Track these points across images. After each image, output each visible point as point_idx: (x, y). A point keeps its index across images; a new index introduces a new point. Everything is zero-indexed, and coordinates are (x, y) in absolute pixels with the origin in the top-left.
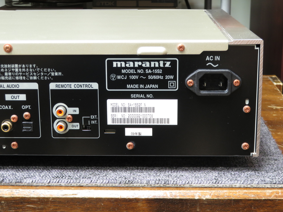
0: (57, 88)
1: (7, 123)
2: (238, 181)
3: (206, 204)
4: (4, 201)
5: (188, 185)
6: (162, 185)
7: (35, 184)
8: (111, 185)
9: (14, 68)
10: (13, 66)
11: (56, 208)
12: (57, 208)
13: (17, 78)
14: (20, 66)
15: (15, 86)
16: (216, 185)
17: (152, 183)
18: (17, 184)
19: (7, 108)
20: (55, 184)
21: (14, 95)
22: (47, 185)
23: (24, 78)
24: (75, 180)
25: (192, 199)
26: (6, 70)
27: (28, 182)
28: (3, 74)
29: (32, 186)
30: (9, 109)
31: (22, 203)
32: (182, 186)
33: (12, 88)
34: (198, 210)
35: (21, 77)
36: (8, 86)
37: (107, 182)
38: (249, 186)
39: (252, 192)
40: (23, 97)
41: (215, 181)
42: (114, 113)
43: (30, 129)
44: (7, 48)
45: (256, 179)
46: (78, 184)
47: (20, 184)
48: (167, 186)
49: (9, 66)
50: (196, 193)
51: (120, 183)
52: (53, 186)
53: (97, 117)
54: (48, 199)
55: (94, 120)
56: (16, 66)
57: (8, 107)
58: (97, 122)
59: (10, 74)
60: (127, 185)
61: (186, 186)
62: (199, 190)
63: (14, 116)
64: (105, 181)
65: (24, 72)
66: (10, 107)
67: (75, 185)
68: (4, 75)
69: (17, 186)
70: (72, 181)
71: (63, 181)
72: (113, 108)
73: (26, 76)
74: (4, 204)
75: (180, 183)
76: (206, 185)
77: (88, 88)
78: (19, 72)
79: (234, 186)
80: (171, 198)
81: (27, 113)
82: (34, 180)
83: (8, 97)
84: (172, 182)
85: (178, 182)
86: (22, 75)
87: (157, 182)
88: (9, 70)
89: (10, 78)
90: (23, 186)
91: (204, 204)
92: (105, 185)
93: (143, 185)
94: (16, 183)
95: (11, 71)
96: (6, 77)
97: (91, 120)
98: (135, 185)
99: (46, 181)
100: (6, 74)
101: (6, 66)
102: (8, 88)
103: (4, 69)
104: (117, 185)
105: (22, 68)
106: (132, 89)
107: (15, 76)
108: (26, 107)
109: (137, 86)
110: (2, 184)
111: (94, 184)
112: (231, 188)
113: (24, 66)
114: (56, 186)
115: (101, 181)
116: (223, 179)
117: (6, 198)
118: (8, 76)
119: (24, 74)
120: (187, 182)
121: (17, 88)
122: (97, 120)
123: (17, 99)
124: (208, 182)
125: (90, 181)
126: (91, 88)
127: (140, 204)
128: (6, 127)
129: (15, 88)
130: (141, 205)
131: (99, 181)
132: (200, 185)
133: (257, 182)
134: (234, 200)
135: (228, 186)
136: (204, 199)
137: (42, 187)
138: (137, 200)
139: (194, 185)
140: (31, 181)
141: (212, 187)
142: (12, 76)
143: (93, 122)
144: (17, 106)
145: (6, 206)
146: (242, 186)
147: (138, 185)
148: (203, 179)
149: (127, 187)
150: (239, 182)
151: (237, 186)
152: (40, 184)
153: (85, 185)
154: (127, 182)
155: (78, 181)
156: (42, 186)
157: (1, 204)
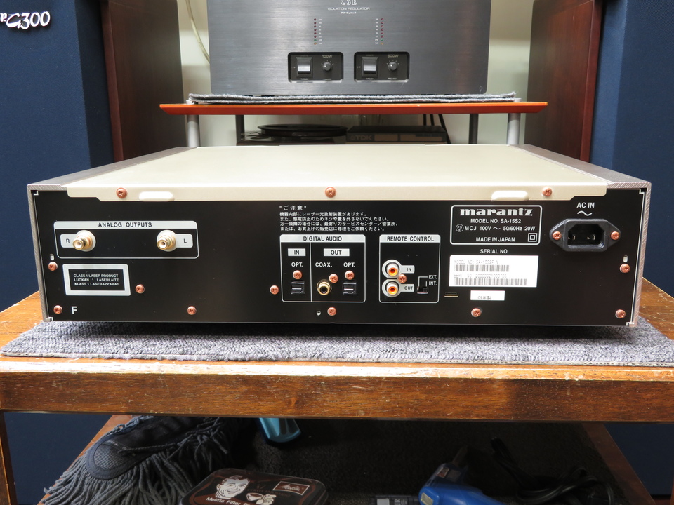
0: (389, 242)
1: (323, 284)
2: (615, 357)
3: (578, 387)
4: (325, 381)
5: (553, 363)
6: (520, 362)
7: (360, 360)
8: (456, 361)
9: (337, 217)
10: (335, 214)
11: (389, 389)
12: (391, 390)
13: (340, 229)
14: (344, 214)
15: (337, 239)
16: (588, 363)
17: (508, 359)
18: (339, 359)
19: (325, 265)
20: (386, 360)
21: (334, 250)
22: (376, 361)
23: (348, 228)
24: (410, 355)
25: (561, 380)
26: (326, 219)
27: (352, 357)
28: (322, 224)
29: (357, 362)
31: (347, 383)
32: (545, 363)
33: (332, 241)
34: (568, 394)
35: (345, 228)
36: (327, 239)
37: (451, 357)
38: (630, 364)
39: (636, 372)
40: (345, 252)
41: (586, 357)
42: (459, 272)
43: (352, 291)
44: (330, 192)
45: (637, 356)
46: (415, 360)
47: (343, 360)
48: (527, 363)
49: (330, 214)
50: (566, 372)
51: (468, 359)
52: (383, 362)
53: (437, 277)
54: (380, 378)
55: (432, 280)
56: (340, 213)
57: (327, 265)
58: (437, 283)
59: (331, 223)
60: (476, 362)
61: (550, 363)
62: (568, 368)
63: (333, 275)
64: (448, 357)
65: (348, 222)
66: (329, 264)
67: (411, 361)
68: (323, 226)
69: (338, 362)
70: (407, 357)
71: (396, 357)
72: (457, 266)
73: (350, 226)
74: (324, 385)
75: (543, 360)
76: (576, 363)
77: (428, 242)
78: (342, 221)
79: (610, 364)
80: (535, 378)
81: (349, 272)
82: (359, 355)
83: (327, 252)
84: (533, 358)
85: (540, 358)
86: (347, 226)
87: (514, 358)
88: (330, 219)
89: (331, 229)
90: (346, 362)
91: (576, 386)
92: (449, 362)
93: (496, 361)
95: (333, 221)
96: (326, 228)
97: (428, 280)
98: (486, 361)
99: (374, 357)
100: (326, 224)
101: (326, 214)
102: (328, 241)
103: (324, 217)
104: (463, 361)
105: (346, 216)
106: (482, 242)
107: (338, 226)
108: (349, 264)
109: (488, 239)
110: (320, 359)
111: (434, 361)
112: (608, 366)
113: (348, 214)
114: (387, 362)
115: (444, 356)
116: (596, 355)
117: (328, 377)
118: (329, 226)
119: (348, 224)
120: (552, 358)
121: (338, 241)
122: (437, 281)
123: (339, 255)
124: (578, 359)
125: (430, 356)
126: (431, 242)
127: (495, 386)
128: (324, 289)
129: (336, 241)
130: (497, 387)
131: (440, 357)
132: (568, 363)
133: (640, 360)
134: (615, 382)
135: (603, 363)
136: (577, 380)
137: (371, 363)
138: (492, 381)
139: (561, 362)
140: (356, 356)
141: (583, 365)
142: (333, 226)
143: (432, 283)
144: (337, 263)
145: (326, 387)
146: (621, 364)
147: (490, 361)
148: (570, 354)
149: (476, 364)
150: (617, 359)
151: (615, 364)
152: (367, 360)
153: (423, 361)
154: (476, 358)
155: (414, 356)
156: (369, 362)
157: (320, 384)
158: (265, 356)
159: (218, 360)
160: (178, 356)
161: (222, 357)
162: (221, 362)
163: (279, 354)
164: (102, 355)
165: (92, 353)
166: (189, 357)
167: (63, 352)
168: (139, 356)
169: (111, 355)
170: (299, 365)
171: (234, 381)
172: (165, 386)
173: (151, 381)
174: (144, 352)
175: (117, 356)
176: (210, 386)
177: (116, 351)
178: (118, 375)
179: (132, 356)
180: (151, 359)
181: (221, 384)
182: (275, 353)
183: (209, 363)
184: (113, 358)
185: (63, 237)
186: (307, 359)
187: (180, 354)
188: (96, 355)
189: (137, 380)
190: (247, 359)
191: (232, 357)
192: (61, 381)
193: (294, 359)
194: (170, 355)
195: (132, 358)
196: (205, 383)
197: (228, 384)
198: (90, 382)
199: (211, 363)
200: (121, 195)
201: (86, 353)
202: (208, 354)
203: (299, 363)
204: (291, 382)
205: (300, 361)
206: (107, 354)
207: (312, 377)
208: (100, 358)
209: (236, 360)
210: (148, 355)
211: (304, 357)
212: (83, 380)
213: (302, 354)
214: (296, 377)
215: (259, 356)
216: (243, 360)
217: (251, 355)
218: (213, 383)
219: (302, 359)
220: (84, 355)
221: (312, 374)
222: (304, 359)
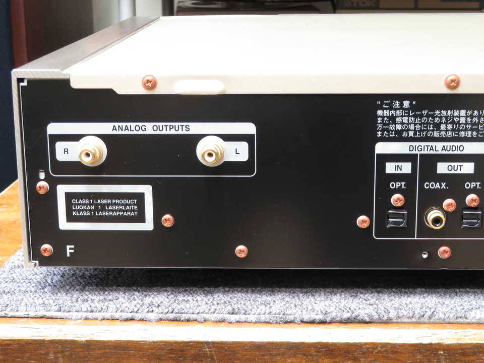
1: (433, 214)
4: (443, 350)
9: (459, 117)
10: (456, 113)
13: (462, 134)
14: (470, 112)
15: (457, 148)
18: (459, 320)
19: (438, 186)
21: (452, 164)
23: (475, 133)
26: (444, 120)
27: (478, 317)
28: (437, 127)
30: (442, 188)
31: (475, 353)
33: (451, 152)
35: (470, 133)
36: (444, 148)
40: (468, 168)
43: (475, 223)
44: (452, 81)
47: (464, 320)
49: (449, 113)
56: (463, 112)
57: (441, 185)
59: (450, 127)
63: (449, 201)
65: (475, 124)
66: (443, 185)
68: (439, 129)
69: (458, 323)
73: (477, 130)
74: (442, 355)
78: (466, 124)
81: (472, 196)
83: (442, 168)
86: (472, 130)
88: (450, 120)
89: (449, 134)
90: (469, 323)
94: (457, 318)
95: (453, 123)
96: (443, 133)
100: (443, 127)
101: (444, 113)
102: (444, 152)
103: (441, 118)
105: (472, 116)
107: (459, 130)
108: (473, 185)
110: (433, 320)
113: (476, 113)
117: (448, 346)
118: (447, 130)
119: (474, 127)
121: (459, 152)
123: (458, 172)
128: (437, 221)
129: (456, 152)
142: (453, 130)
144: (456, 184)
145: (446, 359)
157: (436, 355)
158: (354, 315)
159: (286, 322)
160: (227, 316)
161: (290, 318)
162: (292, 325)
163: (374, 313)
164: (117, 315)
165: (100, 311)
166: (243, 317)
167: (60, 310)
168: (171, 316)
169: (129, 315)
170: (404, 328)
171: (313, 352)
172: (212, 359)
173: (192, 352)
174: (176, 310)
175: (138, 316)
176: (278, 358)
177: (136, 310)
178: (145, 343)
179: (161, 316)
180: (188, 320)
181: (295, 356)
182: (366, 311)
183: (274, 325)
184: (132, 319)
185: (60, 146)
186: (414, 320)
187: (229, 313)
188: (107, 315)
189: (172, 351)
190: (328, 320)
191: (306, 318)
192: (62, 352)
193: (394, 320)
194: (216, 315)
195: (161, 319)
196: (270, 355)
197: (304, 355)
198: (104, 353)
199: (277, 325)
200: (150, 85)
201: (92, 311)
202: (270, 313)
203: (403, 325)
204: (396, 352)
205: (404, 323)
206: (122, 314)
207: (426, 345)
208: (113, 319)
209: (312, 322)
210: (183, 315)
211: (409, 318)
212: (94, 349)
213: (406, 313)
214: (403, 345)
215: (346, 315)
216: (323, 322)
217: (334, 314)
218: (283, 354)
219: (406, 320)
220: (90, 315)
221: (426, 341)
222: (409, 320)
